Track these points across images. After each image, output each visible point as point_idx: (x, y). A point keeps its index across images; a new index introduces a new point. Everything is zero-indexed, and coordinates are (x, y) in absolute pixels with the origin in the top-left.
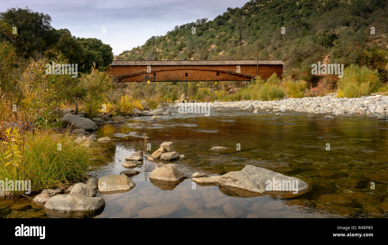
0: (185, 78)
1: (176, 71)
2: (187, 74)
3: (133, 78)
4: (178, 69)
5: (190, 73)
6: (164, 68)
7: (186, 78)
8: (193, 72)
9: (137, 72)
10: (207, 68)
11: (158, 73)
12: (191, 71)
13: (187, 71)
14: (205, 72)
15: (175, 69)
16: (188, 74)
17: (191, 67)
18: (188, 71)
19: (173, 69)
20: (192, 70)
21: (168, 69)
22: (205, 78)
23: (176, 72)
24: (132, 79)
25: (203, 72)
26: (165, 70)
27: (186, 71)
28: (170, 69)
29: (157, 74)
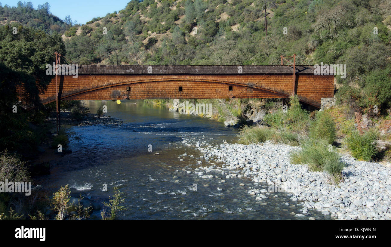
0: (177, 94)
1: (163, 83)
2: (180, 89)
3: (93, 95)
4: (167, 80)
5: (186, 87)
6: (144, 79)
7: (179, 94)
8: (190, 85)
9: (100, 85)
10: (214, 79)
11: (134, 87)
12: (187, 83)
13: (181, 84)
14: (210, 84)
15: (162, 80)
16: (183, 89)
17: (188, 77)
18: (183, 83)
19: (159, 80)
20: (190, 81)
21: (151, 81)
22: (210, 94)
23: (164, 85)
24: (91, 95)
25: (207, 84)
26: (146, 81)
27: (179, 83)
28: (155, 80)
29: (132, 87)
